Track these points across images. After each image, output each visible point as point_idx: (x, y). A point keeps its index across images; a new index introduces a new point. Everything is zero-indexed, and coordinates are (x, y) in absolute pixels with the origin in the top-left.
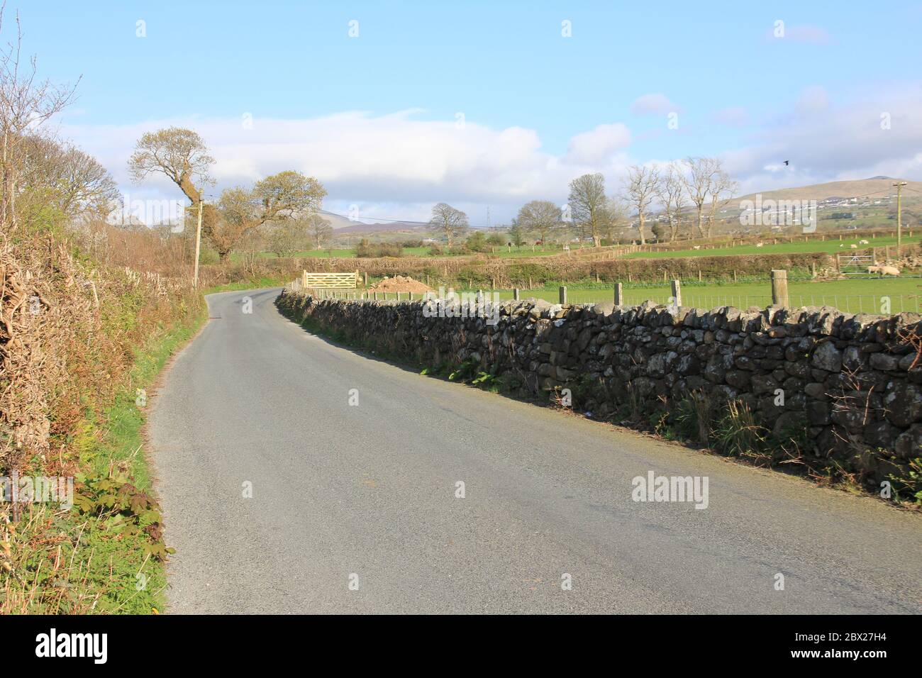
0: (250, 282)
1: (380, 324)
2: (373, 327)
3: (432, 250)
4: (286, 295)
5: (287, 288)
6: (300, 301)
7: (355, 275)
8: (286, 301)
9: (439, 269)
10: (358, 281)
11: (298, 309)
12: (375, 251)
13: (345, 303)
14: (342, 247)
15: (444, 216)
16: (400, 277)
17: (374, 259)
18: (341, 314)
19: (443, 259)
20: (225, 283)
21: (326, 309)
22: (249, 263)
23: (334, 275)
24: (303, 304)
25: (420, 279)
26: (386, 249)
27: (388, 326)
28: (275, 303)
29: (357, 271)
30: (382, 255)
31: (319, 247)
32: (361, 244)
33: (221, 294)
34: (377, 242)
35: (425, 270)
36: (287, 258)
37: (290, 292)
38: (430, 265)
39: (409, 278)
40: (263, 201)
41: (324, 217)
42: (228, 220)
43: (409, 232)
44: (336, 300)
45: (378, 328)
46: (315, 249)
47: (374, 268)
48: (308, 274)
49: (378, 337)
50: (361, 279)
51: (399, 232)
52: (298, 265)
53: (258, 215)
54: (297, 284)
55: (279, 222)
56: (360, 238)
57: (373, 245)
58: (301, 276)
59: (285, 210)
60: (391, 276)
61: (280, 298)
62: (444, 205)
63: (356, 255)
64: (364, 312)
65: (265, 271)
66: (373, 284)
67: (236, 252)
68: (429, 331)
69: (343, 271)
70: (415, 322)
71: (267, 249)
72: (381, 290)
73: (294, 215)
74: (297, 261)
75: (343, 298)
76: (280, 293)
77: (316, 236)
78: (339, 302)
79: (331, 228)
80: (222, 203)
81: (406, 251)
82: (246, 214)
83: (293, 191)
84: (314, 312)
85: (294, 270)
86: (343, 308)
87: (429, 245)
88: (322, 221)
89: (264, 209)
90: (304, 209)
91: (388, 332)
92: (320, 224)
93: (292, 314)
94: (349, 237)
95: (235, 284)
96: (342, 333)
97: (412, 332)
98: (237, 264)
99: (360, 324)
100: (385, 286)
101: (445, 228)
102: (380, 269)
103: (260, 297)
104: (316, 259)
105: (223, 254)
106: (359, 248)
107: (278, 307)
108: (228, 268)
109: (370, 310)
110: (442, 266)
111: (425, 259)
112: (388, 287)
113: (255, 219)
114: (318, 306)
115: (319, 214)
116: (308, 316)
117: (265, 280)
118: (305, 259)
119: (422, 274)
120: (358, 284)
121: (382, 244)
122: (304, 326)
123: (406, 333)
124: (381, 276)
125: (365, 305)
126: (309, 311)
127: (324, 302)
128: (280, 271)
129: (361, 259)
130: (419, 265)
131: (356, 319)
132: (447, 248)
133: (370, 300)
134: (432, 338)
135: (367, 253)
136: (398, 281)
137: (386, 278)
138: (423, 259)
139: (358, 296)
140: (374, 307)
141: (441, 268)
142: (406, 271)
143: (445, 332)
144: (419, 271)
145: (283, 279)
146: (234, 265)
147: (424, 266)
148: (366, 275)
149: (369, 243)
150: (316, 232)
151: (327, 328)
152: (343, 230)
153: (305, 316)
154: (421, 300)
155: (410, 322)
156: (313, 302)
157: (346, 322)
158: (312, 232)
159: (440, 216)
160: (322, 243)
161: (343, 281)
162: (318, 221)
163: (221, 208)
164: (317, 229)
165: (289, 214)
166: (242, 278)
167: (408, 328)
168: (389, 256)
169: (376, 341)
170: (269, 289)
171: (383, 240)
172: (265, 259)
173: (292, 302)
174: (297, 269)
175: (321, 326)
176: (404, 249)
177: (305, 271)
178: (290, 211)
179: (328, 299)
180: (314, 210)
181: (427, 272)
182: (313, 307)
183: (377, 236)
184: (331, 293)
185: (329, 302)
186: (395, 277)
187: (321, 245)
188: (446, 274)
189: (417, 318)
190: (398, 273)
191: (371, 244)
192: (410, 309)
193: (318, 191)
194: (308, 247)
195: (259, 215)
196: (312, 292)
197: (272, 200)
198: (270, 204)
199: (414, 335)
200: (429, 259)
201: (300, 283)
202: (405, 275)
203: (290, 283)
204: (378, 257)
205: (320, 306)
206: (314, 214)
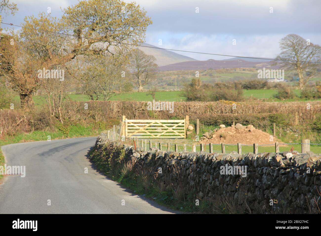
0: (57, 130)
1: (217, 183)
2: (209, 186)
3: (280, 93)
4: (101, 146)
5: (103, 137)
6: (118, 153)
7: (184, 122)
8: (101, 153)
9: (288, 116)
10: (188, 130)
11: (115, 164)
12: (208, 93)
13: (173, 157)
14: (168, 89)
15: (294, 50)
16: (239, 125)
17: (208, 103)
18: (168, 170)
19: (293, 104)
20: (27, 131)
21: (150, 163)
22: (57, 107)
23: (159, 122)
24: (122, 157)
25: (264, 128)
26: (222, 91)
27: (228, 185)
28: (88, 156)
29: (187, 117)
30: (217, 99)
31: (141, 88)
32: (192, 85)
33: (22, 145)
34: (210, 82)
35: (271, 117)
36: (102, 101)
37: (106, 143)
38: (277, 111)
39: (251, 127)
40: (75, 31)
41: (147, 51)
42: (30, 53)
43: (251, 70)
44: (162, 152)
45: (215, 188)
46: (135, 90)
47: (208, 114)
48: (127, 121)
49: (214, 198)
50: (191, 128)
51: (238, 70)
52: (115, 110)
53: (68, 48)
54: (114, 133)
55: (94, 57)
56: (190, 77)
57: (206, 86)
58: (118, 124)
59: (101, 43)
60: (228, 124)
61: (93, 149)
62: (297, 37)
63: (186, 98)
64: (197, 167)
65: (75, 117)
66: (207, 134)
67: (40, 94)
68: (278, 193)
69: (170, 117)
70: (260, 181)
71: (77, 89)
72: (215, 141)
73: (111, 48)
74: (115, 105)
75: (170, 150)
76: (93, 144)
77: (137, 75)
78: (166, 155)
79: (155, 65)
80: (25, 34)
81: (246, 93)
82: (54, 47)
83: (110, 20)
84: (135, 166)
85: (111, 115)
86: (170, 163)
87: (275, 87)
88: (144, 56)
89: (75, 41)
90: (125, 42)
91: (226, 193)
92: (141, 60)
93: (108, 170)
94: (177, 76)
95: (39, 132)
96: (170, 194)
97: (257, 193)
98: (42, 109)
99: (192, 183)
100: (221, 137)
101: (296, 65)
102: (215, 115)
103: (71, 148)
104: (138, 103)
105: (26, 95)
106: (189, 89)
107: (92, 160)
108: (30, 113)
109: (204, 165)
110: (293, 112)
111: (271, 103)
112: (225, 138)
113: (65, 54)
114: (141, 160)
115: (141, 48)
116: (129, 172)
117: (75, 128)
118: (124, 103)
119: (267, 122)
120: (188, 133)
121: (217, 85)
122: (122, 185)
123: (250, 194)
124: (215, 124)
125: (198, 159)
126: (129, 166)
127: (148, 155)
128: (93, 117)
129: (192, 103)
130: (263, 111)
131: (187, 176)
132: (298, 90)
133: (205, 152)
134: (283, 202)
135: (199, 95)
136: (237, 129)
137: (223, 126)
138: (269, 104)
139: (190, 148)
140: (209, 162)
141: (290, 115)
142: (247, 119)
143: (299, 194)
144: (264, 119)
145: (98, 127)
146: (38, 109)
147: (270, 111)
148: (198, 122)
149: (201, 84)
150: (136, 70)
151: (151, 187)
152: (168, 68)
153: (124, 172)
154: (268, 154)
155: (255, 181)
156: (135, 155)
157: (175, 180)
158: (132, 70)
159: (289, 50)
160: (144, 83)
161: (170, 129)
162: (139, 56)
163: (23, 40)
164: (138, 66)
165: (105, 47)
166: (48, 124)
167: (252, 189)
168: (226, 99)
169: (212, 204)
170: (81, 139)
171: (218, 80)
172: (75, 102)
173: (108, 155)
174: (114, 114)
175: (144, 184)
176: (245, 91)
177: (124, 117)
178: (107, 44)
179: (153, 151)
180: (135, 43)
181: (273, 120)
182: (134, 160)
183: (211, 75)
184: (156, 144)
185: (154, 155)
186: (233, 126)
187: (143, 85)
188: (297, 122)
189: (264, 177)
190: (237, 120)
191: (205, 85)
192: (255, 164)
193: (141, 20)
194: (127, 88)
195: (70, 49)
196: (133, 142)
197: (85, 31)
198: (82, 36)
199: (260, 198)
200: (276, 103)
201: (118, 131)
202: (246, 123)
203: (105, 132)
204: (212, 101)
205: (143, 160)
206: (135, 47)
